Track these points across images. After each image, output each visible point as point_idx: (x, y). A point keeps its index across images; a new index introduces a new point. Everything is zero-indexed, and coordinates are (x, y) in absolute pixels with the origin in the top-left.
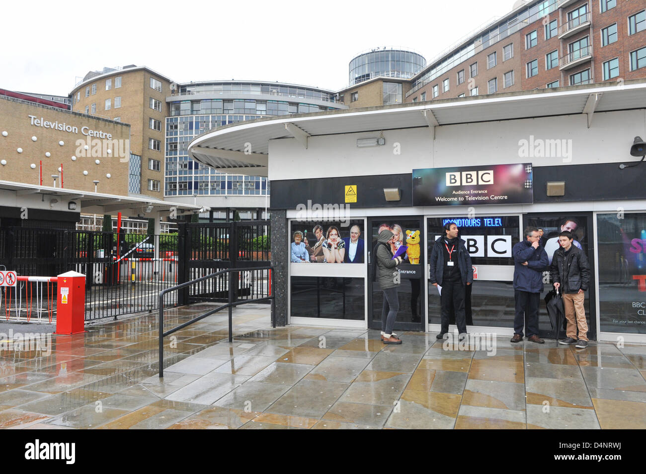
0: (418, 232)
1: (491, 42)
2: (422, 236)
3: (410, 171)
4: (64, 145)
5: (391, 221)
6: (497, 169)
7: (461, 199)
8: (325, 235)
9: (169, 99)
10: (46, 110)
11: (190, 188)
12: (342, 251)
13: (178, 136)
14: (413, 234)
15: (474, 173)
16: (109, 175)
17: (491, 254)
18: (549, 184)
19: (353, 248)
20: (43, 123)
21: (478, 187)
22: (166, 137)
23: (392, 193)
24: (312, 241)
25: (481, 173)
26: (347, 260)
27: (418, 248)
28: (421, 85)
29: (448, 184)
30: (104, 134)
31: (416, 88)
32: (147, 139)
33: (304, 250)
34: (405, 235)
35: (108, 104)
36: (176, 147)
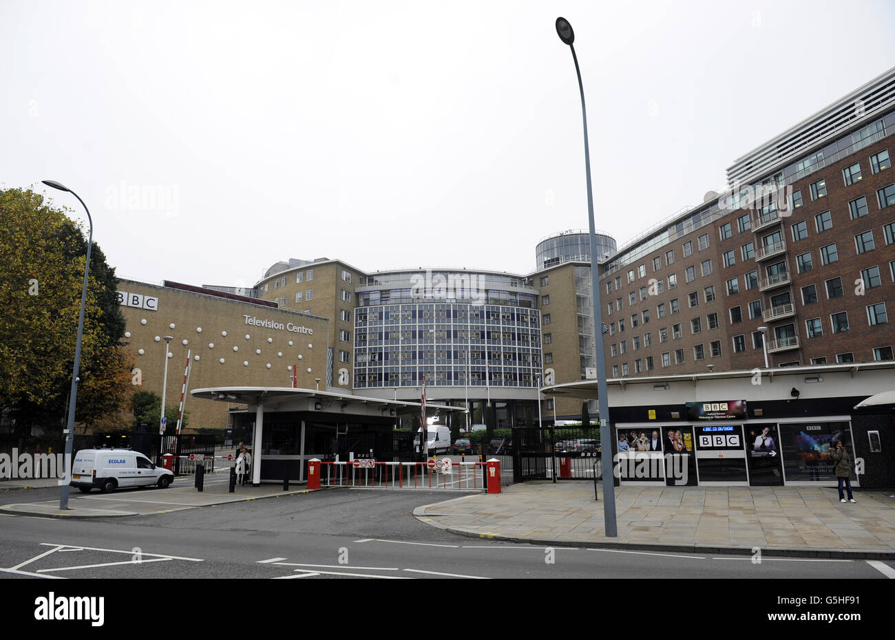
0: (690, 434)
1: (686, 232)
2: (692, 436)
3: (684, 403)
4: (272, 342)
5: (675, 429)
6: (729, 403)
7: (712, 417)
8: (638, 436)
9: (357, 290)
10: (257, 309)
11: (380, 379)
12: (649, 445)
13: (368, 326)
14: (687, 436)
15: (717, 405)
16: (309, 370)
17: (729, 445)
18: (755, 410)
19: (655, 443)
20: (255, 322)
21: (720, 412)
22: (355, 328)
23: (675, 414)
24: (631, 439)
25: (721, 404)
26: (651, 449)
27: (690, 442)
28: (614, 270)
29: (705, 410)
30: (306, 329)
31: (609, 272)
32: (337, 331)
33: (626, 444)
34: (683, 436)
35: (299, 296)
36: (365, 337)
